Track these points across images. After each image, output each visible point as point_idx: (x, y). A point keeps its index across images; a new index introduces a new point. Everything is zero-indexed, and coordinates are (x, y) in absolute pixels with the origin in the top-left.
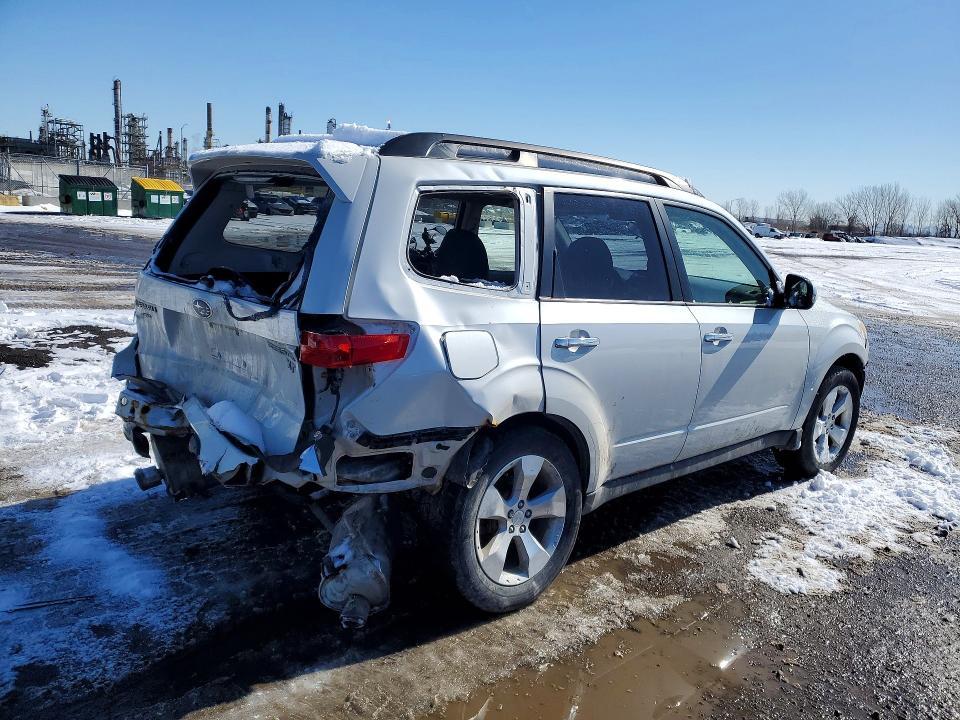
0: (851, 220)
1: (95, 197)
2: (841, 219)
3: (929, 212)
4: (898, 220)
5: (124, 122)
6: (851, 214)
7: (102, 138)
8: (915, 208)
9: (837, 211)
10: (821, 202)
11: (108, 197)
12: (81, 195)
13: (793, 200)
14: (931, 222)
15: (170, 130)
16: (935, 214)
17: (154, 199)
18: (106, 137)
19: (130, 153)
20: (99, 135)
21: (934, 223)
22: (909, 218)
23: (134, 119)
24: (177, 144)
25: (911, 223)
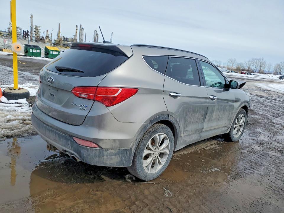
0: (248, 68)
1: (35, 51)
2: (246, 68)
3: (272, 67)
4: (262, 69)
5: (33, 28)
6: (249, 66)
7: (27, 32)
8: (267, 65)
9: (245, 65)
10: (240, 63)
11: (39, 51)
12: (31, 51)
13: (232, 61)
14: (272, 70)
15: (47, 31)
16: (273, 67)
17: (51, 52)
18: (28, 32)
19: (35, 37)
20: (26, 31)
21: (273, 70)
22: (266, 68)
23: (36, 27)
24: (49, 35)
25: (266, 70)
